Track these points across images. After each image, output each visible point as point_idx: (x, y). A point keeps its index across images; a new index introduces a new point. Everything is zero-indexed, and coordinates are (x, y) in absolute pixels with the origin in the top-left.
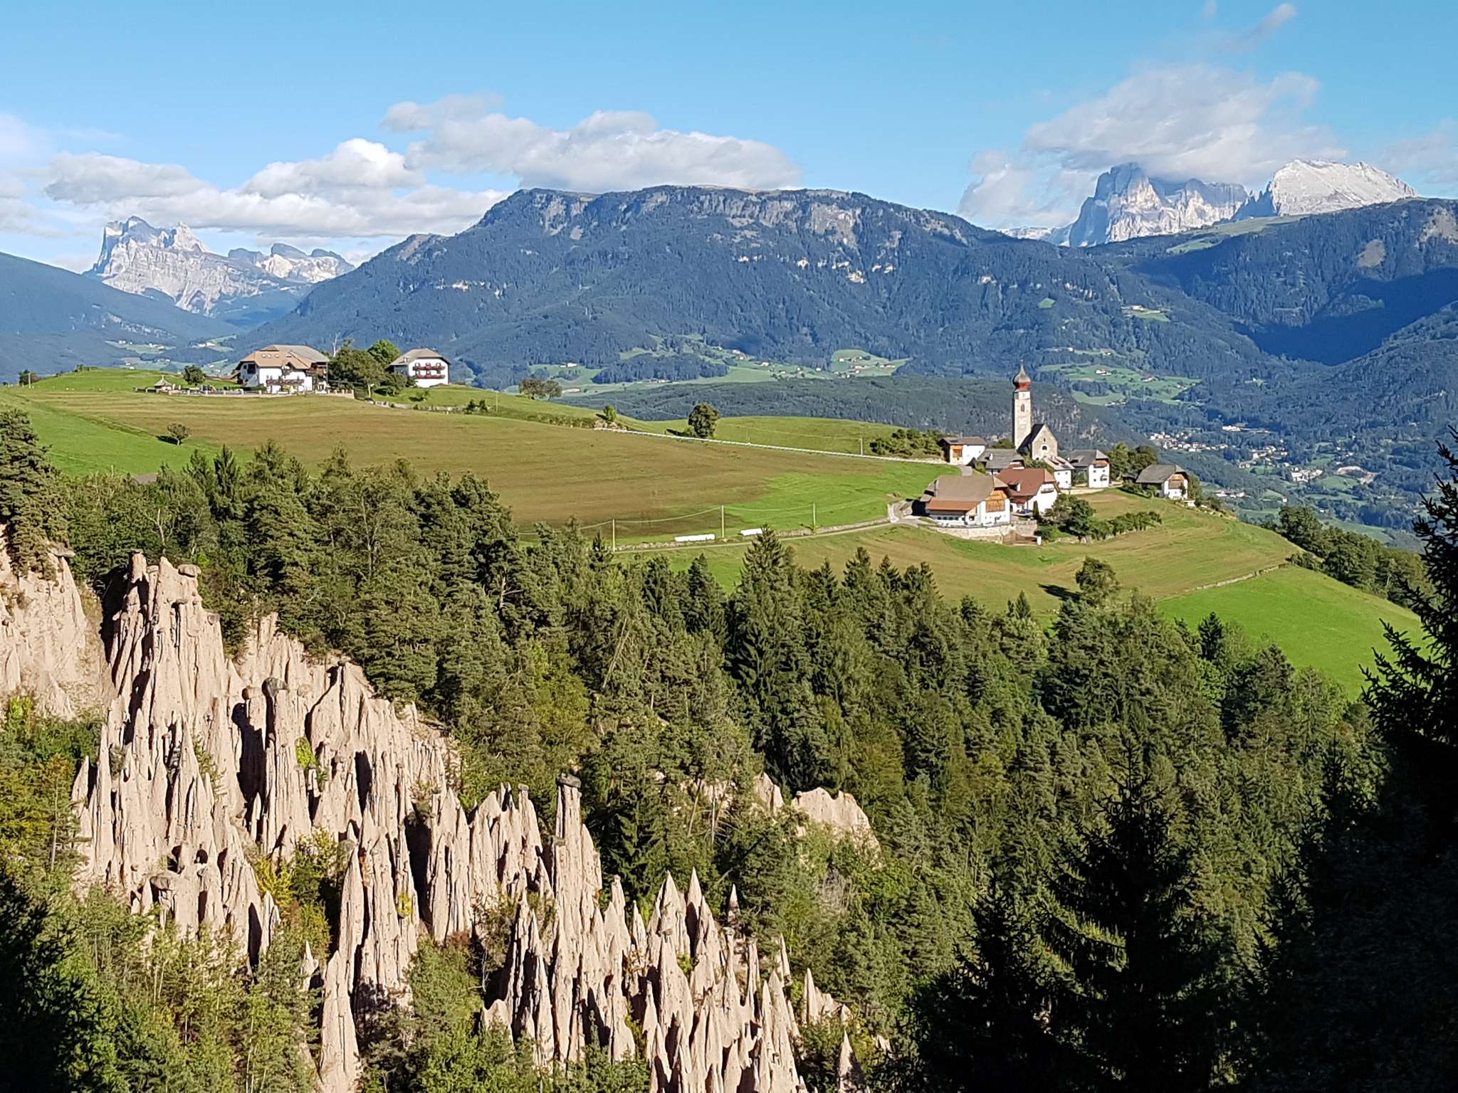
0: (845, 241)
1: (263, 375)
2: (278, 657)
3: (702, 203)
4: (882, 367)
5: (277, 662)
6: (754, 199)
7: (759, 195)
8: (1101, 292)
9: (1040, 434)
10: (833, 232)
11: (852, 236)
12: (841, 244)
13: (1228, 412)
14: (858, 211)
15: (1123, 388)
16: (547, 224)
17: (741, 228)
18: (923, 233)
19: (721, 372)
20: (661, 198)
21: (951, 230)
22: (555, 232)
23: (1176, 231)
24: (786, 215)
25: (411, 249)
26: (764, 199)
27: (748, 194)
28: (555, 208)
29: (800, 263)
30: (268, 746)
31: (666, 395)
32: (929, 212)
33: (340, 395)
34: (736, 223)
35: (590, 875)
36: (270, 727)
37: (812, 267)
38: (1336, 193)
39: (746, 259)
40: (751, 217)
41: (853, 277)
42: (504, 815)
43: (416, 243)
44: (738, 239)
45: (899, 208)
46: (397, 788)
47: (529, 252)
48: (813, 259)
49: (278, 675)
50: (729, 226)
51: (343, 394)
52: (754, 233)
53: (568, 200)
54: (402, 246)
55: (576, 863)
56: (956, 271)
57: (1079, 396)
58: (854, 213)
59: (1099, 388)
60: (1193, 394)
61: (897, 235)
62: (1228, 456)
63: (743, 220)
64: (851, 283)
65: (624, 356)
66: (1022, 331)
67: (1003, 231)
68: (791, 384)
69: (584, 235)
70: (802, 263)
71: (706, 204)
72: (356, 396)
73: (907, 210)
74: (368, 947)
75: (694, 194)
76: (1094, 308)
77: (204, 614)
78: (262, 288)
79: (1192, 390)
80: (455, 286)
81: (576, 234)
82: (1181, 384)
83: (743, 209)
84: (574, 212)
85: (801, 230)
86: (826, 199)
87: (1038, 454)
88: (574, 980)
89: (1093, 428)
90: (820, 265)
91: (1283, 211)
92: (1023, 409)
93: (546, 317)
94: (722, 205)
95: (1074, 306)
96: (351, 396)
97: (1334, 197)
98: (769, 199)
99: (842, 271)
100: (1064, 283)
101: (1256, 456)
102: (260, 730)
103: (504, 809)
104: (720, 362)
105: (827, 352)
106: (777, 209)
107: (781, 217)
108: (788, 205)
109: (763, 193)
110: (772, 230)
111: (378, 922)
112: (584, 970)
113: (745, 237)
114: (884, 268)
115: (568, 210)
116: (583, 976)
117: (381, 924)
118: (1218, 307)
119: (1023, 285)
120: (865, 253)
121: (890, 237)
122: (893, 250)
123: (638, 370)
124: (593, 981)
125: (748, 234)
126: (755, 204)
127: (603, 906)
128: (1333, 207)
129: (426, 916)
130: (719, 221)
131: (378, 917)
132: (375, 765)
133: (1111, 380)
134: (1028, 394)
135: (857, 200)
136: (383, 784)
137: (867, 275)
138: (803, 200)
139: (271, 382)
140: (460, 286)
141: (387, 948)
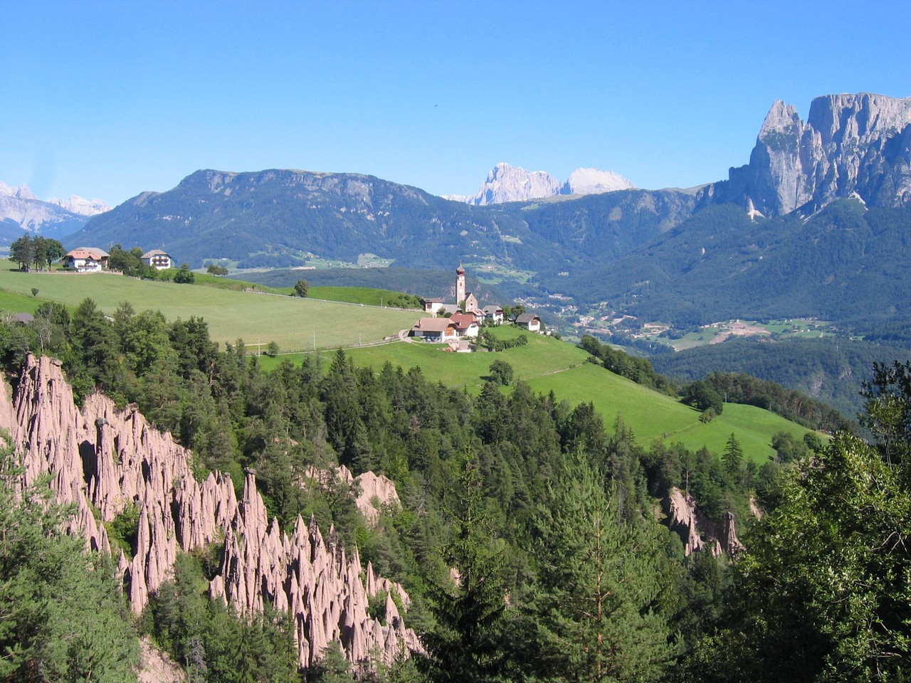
0: (365, 199)
1: (77, 263)
2: (100, 408)
3: (292, 178)
4: (384, 263)
5: (100, 410)
6: (319, 177)
7: (321, 175)
8: (490, 228)
9: (469, 297)
10: (359, 194)
11: (368, 196)
12: (363, 200)
13: (550, 289)
14: (371, 185)
15: (501, 276)
16: (213, 187)
17: (312, 191)
18: (404, 197)
19: (302, 264)
20: (271, 175)
21: (417, 195)
22: (216, 191)
23: (525, 199)
24: (335, 186)
25: (142, 199)
26: (324, 178)
27: (315, 175)
28: (217, 180)
29: (342, 209)
30: (98, 452)
31: (273, 275)
32: (406, 186)
33: (115, 273)
34: (310, 188)
35: (262, 518)
36: (99, 443)
37: (348, 212)
38: (599, 184)
39: (314, 207)
40: (318, 186)
41: (369, 218)
42: (218, 487)
43: (145, 196)
44: (310, 197)
45: (392, 184)
46: (163, 473)
47: (203, 201)
48: (348, 207)
49: (101, 416)
50: (305, 190)
51: (118, 273)
52: (319, 194)
53: (224, 175)
54: (139, 196)
55: (254, 512)
56: (420, 216)
57: (481, 280)
58: (369, 185)
59: (489, 276)
60: (534, 280)
61: (391, 197)
62: (550, 310)
63: (313, 187)
64: (367, 220)
65: (252, 255)
66: (452, 246)
67: (443, 197)
68: (337, 270)
69: (232, 193)
70: (343, 210)
71: (294, 179)
72: (124, 273)
73: (395, 184)
74: (152, 554)
75: (288, 174)
76: (487, 236)
77: (65, 384)
78: (65, 218)
79: (533, 278)
80: (164, 218)
81: (228, 192)
82: (528, 274)
83: (313, 182)
84: (227, 182)
85: (343, 194)
86: (355, 178)
87: (469, 308)
88: (256, 570)
89: (487, 295)
90: (352, 211)
91: (575, 192)
92: (461, 285)
93: (211, 235)
94: (302, 180)
95: (478, 235)
96: (122, 274)
97: (598, 186)
98: (327, 177)
99: (363, 214)
100: (473, 223)
101: (563, 310)
102: (94, 445)
103: (218, 483)
104: (302, 259)
105: (356, 254)
106: (330, 182)
107: (333, 186)
108: (336, 181)
109: (323, 174)
110: (328, 193)
111: (157, 541)
112: (261, 565)
113: (314, 196)
114: (384, 213)
115: (223, 180)
116: (261, 568)
117: (159, 542)
118: (546, 238)
119: (453, 224)
120: (375, 205)
121: (387, 198)
122: (389, 205)
123: (259, 262)
124: (265, 570)
125: (316, 194)
126: (319, 179)
127: (269, 531)
128: (598, 192)
129: (180, 539)
130: (300, 188)
131: (157, 539)
132: (151, 464)
133: (496, 272)
134: (463, 278)
135: (370, 179)
136: (156, 473)
137: (376, 216)
138: (344, 179)
139: (81, 266)
140: (167, 218)
141: (162, 555)
